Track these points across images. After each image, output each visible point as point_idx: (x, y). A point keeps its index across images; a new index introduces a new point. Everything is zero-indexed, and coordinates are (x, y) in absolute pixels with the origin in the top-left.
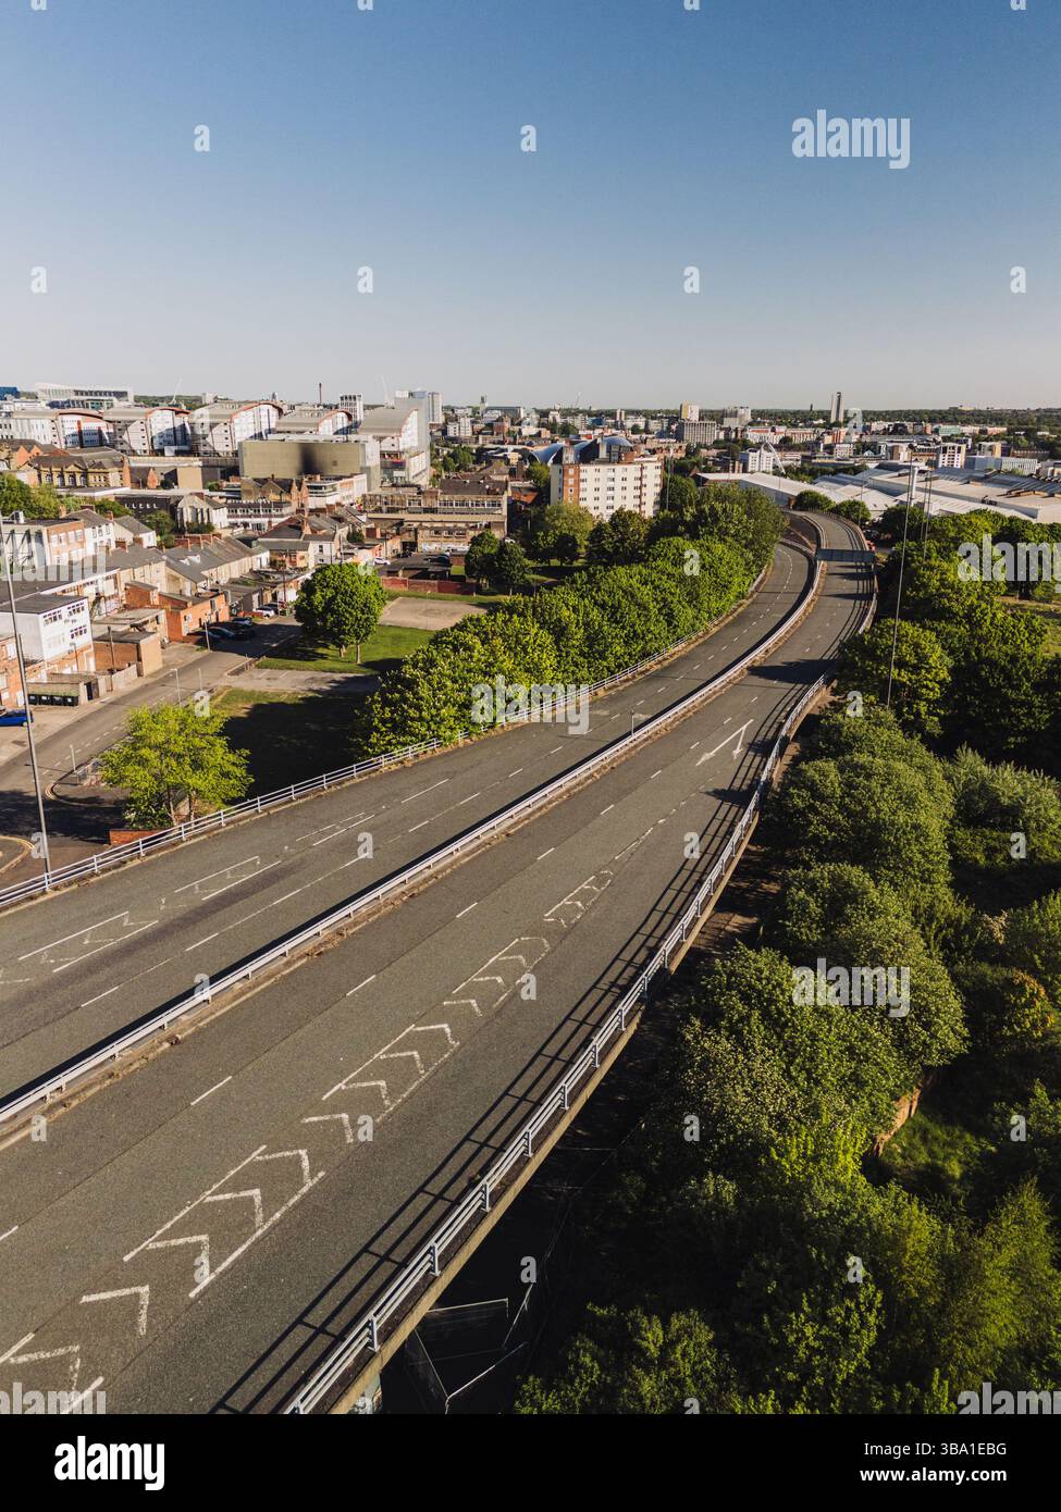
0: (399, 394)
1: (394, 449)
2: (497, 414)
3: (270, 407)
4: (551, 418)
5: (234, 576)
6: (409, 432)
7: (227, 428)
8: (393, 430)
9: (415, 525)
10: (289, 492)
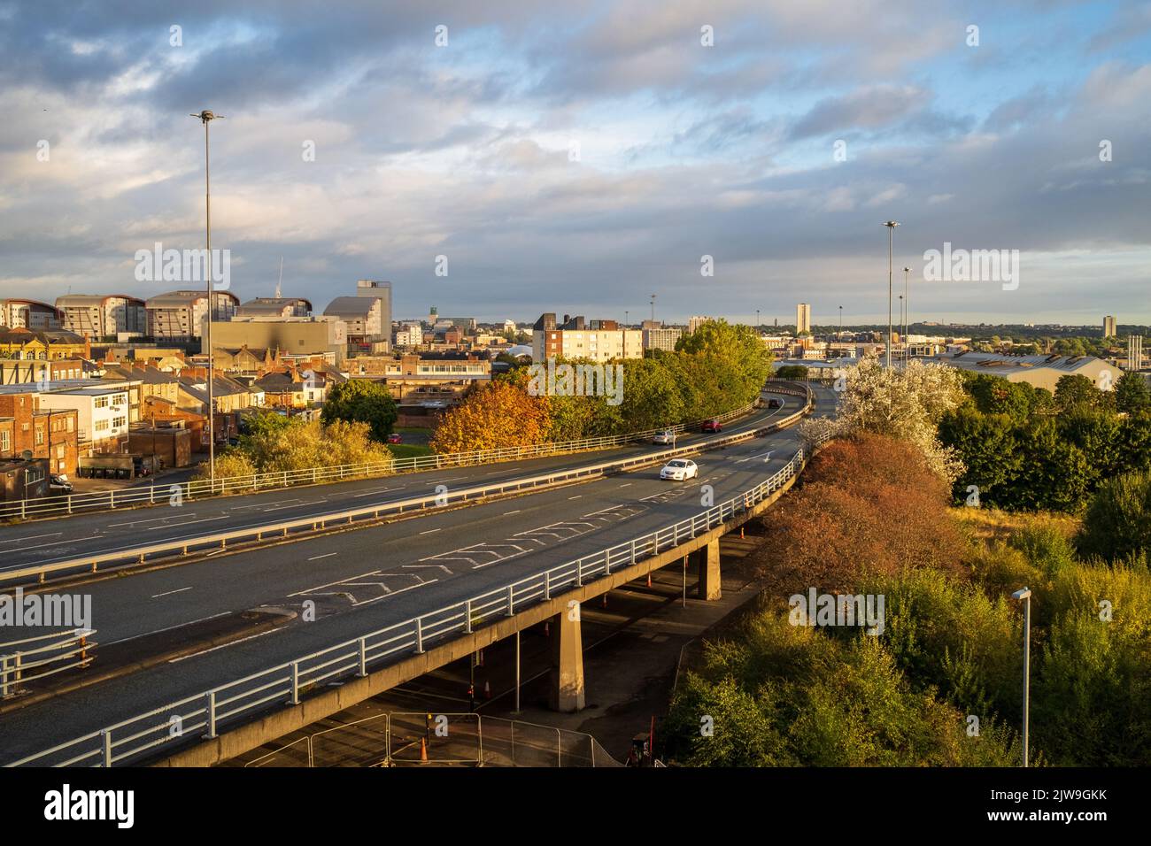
0: (361, 284)
1: (360, 333)
2: (449, 324)
3: (227, 297)
4: (506, 328)
5: (234, 408)
6: (374, 319)
7: (186, 314)
8: (358, 314)
9: (399, 383)
10: (264, 360)
